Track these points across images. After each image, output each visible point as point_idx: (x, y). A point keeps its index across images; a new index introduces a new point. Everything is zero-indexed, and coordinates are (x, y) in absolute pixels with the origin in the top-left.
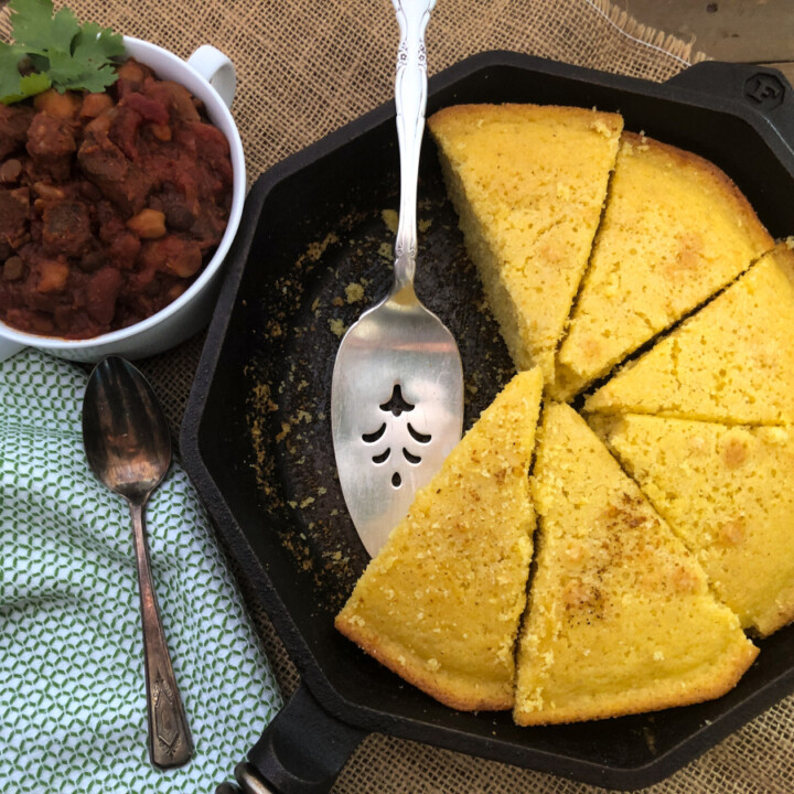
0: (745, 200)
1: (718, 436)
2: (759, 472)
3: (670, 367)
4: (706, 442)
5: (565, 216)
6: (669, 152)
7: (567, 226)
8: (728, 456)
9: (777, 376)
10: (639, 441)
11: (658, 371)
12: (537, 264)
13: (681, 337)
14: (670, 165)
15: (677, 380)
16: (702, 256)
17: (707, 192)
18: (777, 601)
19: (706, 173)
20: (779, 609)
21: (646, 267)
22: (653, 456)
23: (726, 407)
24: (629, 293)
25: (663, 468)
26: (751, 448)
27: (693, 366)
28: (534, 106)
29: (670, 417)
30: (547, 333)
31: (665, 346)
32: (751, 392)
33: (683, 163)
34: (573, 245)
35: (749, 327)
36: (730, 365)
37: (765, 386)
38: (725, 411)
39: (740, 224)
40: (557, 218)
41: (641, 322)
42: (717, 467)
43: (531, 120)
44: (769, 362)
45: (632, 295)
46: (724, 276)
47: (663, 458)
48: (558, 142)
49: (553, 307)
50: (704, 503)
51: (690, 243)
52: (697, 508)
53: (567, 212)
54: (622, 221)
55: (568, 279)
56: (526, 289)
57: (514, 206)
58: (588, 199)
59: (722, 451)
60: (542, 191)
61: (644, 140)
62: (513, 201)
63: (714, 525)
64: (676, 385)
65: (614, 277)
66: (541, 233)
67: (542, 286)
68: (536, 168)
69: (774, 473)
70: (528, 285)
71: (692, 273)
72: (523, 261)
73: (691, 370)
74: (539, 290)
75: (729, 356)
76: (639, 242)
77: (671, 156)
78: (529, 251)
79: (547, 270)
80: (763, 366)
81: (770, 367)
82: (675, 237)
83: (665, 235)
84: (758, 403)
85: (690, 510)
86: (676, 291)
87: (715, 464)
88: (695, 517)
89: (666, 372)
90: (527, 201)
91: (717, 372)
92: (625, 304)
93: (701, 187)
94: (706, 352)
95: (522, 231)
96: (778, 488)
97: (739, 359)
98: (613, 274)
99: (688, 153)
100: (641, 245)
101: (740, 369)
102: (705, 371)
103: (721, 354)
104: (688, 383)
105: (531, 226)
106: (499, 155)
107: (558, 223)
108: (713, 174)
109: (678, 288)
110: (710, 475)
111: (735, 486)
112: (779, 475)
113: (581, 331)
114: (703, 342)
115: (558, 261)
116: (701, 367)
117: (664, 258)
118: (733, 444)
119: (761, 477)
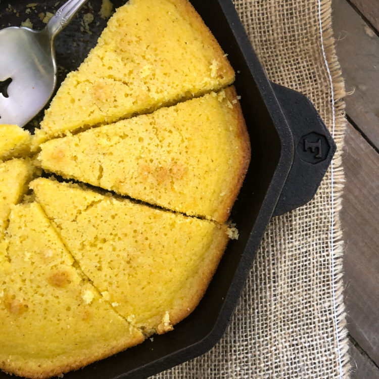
0: (239, 187)
1: (62, 263)
2: (61, 300)
3: (82, 208)
4: (52, 258)
5: (131, 84)
6: (239, 122)
7: (126, 89)
8: (54, 276)
9: (129, 275)
10: (23, 219)
11: (73, 203)
12: (87, 89)
13: (106, 203)
14: (231, 129)
15: (76, 216)
16: (172, 183)
17: (230, 162)
18: (10, 356)
19: (242, 153)
20: (7, 360)
21: (137, 154)
22: (20, 233)
23: (83, 256)
24: (111, 154)
25: (18, 242)
26: (71, 286)
27: (93, 221)
28: (200, 19)
29: (53, 227)
30: (51, 124)
31: (91, 196)
32: (105, 265)
33: (239, 135)
34: (115, 101)
35: (147, 239)
36: (111, 242)
37: (116, 271)
38: (80, 257)
39: (222, 195)
40: (127, 80)
41: (97, 173)
42: (43, 274)
43: (191, 24)
44: (134, 264)
45: (110, 157)
46: (169, 203)
47: (24, 240)
48: (184, 49)
49: (68, 116)
50: (19, 280)
51: (175, 170)
52: (13, 278)
53: (135, 83)
54: (157, 121)
55: (92, 112)
56: (68, 93)
57: (119, 51)
58: (153, 89)
59: (55, 271)
60: (138, 59)
61: (235, 102)
62: (121, 48)
63: (11, 293)
64: (73, 218)
65: (116, 139)
66: (110, 77)
67: (77, 101)
68: (153, 46)
69: (68, 309)
70: (71, 92)
71: (155, 183)
72: (84, 80)
73: (90, 221)
74: (73, 101)
75: (117, 238)
76: (151, 139)
77: (238, 124)
78: (92, 78)
79: (89, 97)
80: (128, 262)
81: (131, 267)
82: (173, 159)
83: (169, 152)
84: (102, 274)
85: (9, 274)
86: (133, 181)
87: (43, 271)
88: (7, 280)
89: (76, 207)
90: (126, 55)
91: (101, 237)
92: (102, 156)
93: (231, 157)
94: (108, 222)
95: (104, 65)
96: (62, 316)
97: (119, 245)
98: (118, 138)
99: (247, 134)
100: (150, 141)
101: (114, 249)
102: (95, 229)
103: (114, 232)
104: (79, 224)
105: (110, 68)
106: (148, 20)
107: (125, 83)
108: (244, 157)
109: (138, 180)
110: (36, 272)
111: (41, 291)
112: (70, 313)
113: (65, 142)
114: (113, 217)
115: (99, 99)
116: (96, 225)
117: (151, 161)
118: (63, 274)
119: (59, 303)
